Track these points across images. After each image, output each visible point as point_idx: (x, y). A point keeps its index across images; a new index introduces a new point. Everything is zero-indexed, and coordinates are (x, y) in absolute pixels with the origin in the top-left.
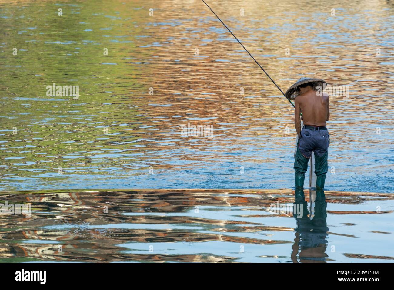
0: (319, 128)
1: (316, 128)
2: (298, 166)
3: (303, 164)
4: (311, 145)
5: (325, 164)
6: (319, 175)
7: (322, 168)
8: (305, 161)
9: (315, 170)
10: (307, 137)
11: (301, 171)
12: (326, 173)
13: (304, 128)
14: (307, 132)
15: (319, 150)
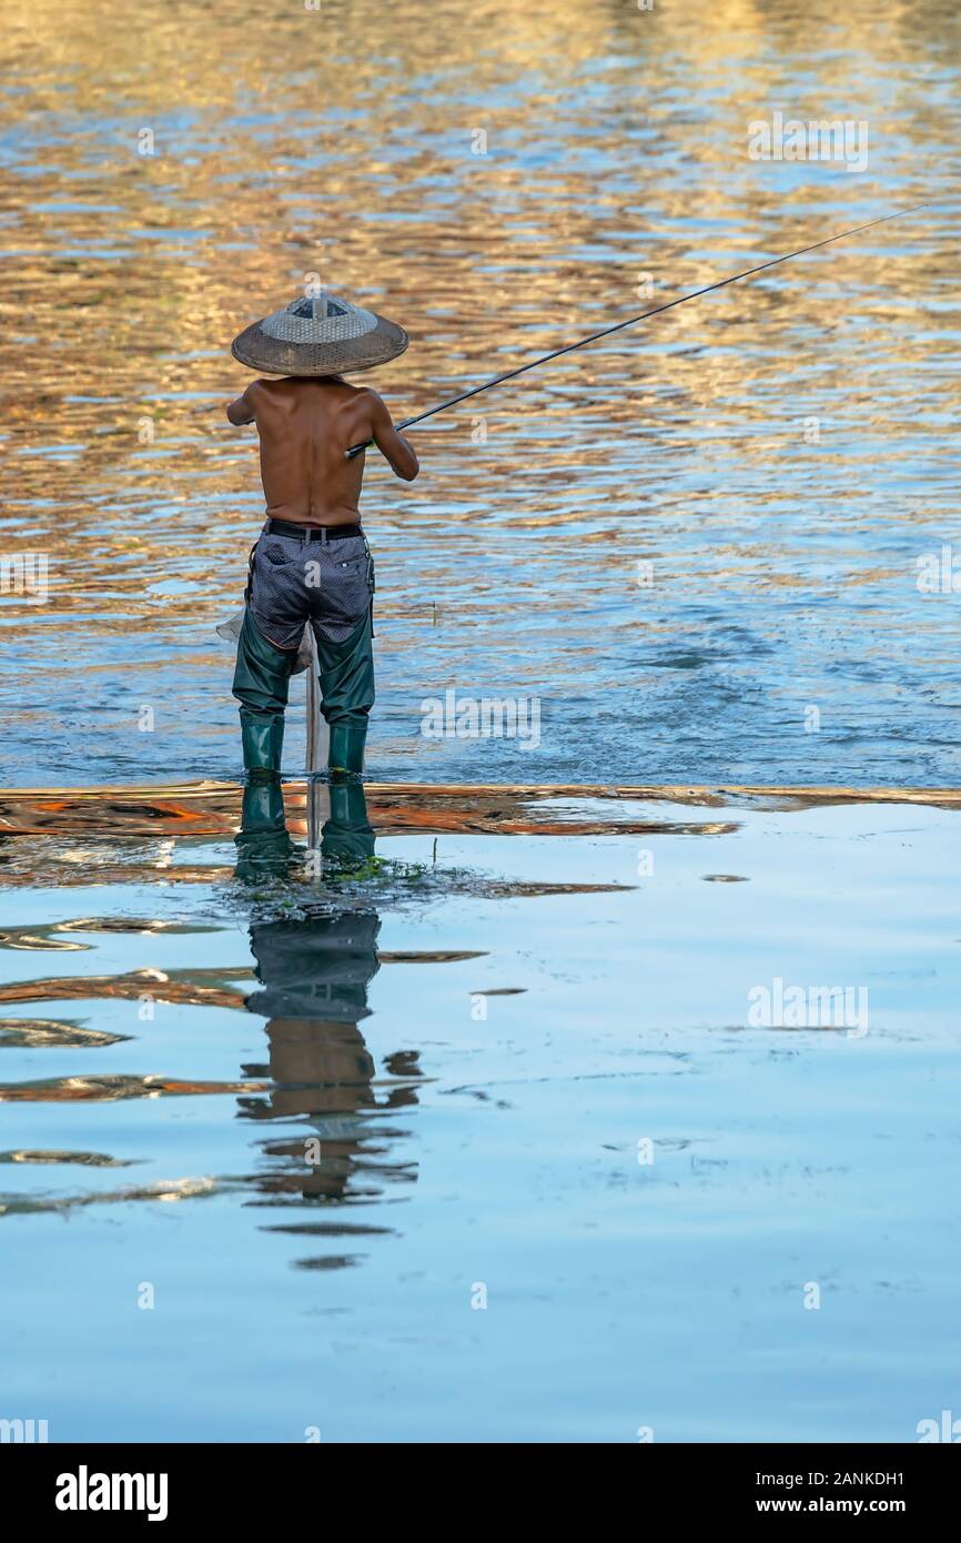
0: (324, 530)
1: (313, 533)
2: (251, 682)
3: (267, 673)
4: (293, 599)
5: (363, 670)
6: (338, 720)
7: (348, 689)
8: (275, 663)
9: (321, 699)
10: (277, 567)
11: (263, 703)
12: (367, 708)
13: (267, 531)
14: (277, 546)
15: (328, 617)
